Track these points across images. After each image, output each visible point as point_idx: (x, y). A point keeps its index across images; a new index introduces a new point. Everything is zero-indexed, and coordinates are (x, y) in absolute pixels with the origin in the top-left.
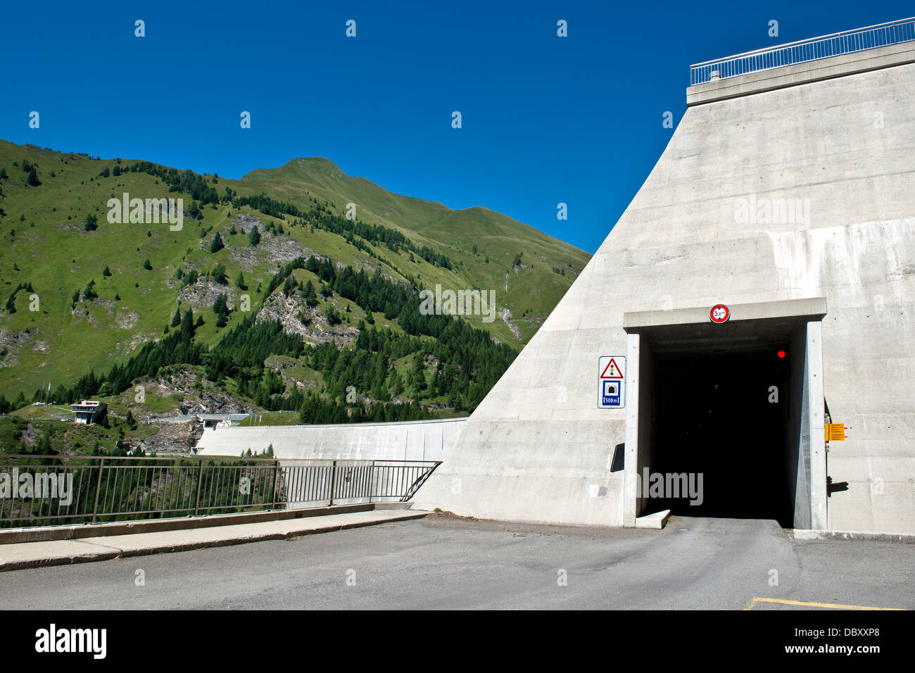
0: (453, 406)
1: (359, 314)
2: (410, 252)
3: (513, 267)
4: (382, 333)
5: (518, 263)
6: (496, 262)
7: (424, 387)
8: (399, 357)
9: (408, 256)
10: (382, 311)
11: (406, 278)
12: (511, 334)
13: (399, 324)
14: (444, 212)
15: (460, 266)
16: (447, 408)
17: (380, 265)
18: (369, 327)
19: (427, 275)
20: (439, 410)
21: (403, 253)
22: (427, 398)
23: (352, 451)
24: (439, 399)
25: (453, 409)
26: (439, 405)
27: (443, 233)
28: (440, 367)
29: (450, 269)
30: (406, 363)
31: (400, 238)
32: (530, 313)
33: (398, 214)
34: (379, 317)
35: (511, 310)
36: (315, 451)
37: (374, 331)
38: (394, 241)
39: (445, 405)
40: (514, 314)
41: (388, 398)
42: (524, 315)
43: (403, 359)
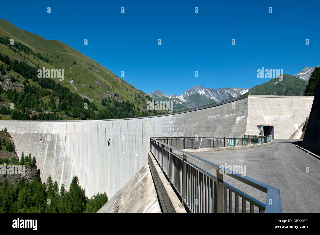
0: (67, 115)
1: (22, 79)
2: (33, 55)
3: (73, 65)
4: (33, 87)
5: (75, 64)
6: (66, 62)
7: (55, 108)
8: (43, 96)
9: (33, 57)
10: (31, 78)
11: (35, 65)
12: (74, 89)
13: (38, 83)
14: (42, 40)
15: (52, 62)
16: (65, 115)
17: (25, 59)
18: (27, 84)
19: (41, 65)
20: (62, 116)
21: (31, 55)
22: (57, 112)
23: (42, 130)
24: (61, 112)
25: (67, 116)
26: (62, 114)
27: (43, 48)
28: (60, 101)
29: (49, 63)
30: (46, 99)
31: (28, 49)
32: (81, 82)
33: (23, 38)
34: (30, 80)
35: (73, 81)
36: (25, 130)
37: (30, 86)
38: (26, 50)
39: (64, 114)
40: (75, 82)
41: (41, 111)
42: (79, 83)
43: (45, 97)
